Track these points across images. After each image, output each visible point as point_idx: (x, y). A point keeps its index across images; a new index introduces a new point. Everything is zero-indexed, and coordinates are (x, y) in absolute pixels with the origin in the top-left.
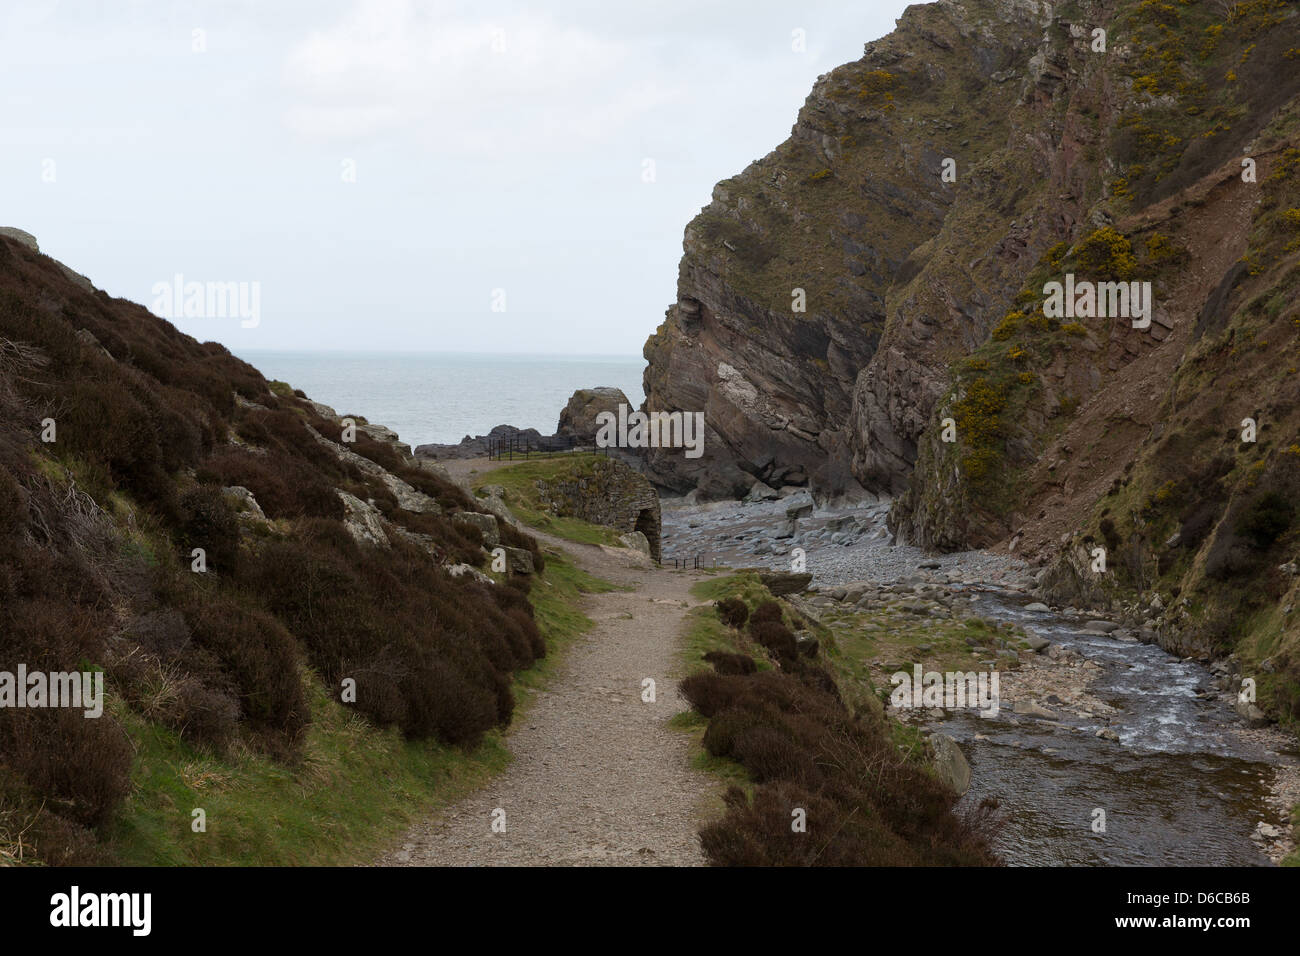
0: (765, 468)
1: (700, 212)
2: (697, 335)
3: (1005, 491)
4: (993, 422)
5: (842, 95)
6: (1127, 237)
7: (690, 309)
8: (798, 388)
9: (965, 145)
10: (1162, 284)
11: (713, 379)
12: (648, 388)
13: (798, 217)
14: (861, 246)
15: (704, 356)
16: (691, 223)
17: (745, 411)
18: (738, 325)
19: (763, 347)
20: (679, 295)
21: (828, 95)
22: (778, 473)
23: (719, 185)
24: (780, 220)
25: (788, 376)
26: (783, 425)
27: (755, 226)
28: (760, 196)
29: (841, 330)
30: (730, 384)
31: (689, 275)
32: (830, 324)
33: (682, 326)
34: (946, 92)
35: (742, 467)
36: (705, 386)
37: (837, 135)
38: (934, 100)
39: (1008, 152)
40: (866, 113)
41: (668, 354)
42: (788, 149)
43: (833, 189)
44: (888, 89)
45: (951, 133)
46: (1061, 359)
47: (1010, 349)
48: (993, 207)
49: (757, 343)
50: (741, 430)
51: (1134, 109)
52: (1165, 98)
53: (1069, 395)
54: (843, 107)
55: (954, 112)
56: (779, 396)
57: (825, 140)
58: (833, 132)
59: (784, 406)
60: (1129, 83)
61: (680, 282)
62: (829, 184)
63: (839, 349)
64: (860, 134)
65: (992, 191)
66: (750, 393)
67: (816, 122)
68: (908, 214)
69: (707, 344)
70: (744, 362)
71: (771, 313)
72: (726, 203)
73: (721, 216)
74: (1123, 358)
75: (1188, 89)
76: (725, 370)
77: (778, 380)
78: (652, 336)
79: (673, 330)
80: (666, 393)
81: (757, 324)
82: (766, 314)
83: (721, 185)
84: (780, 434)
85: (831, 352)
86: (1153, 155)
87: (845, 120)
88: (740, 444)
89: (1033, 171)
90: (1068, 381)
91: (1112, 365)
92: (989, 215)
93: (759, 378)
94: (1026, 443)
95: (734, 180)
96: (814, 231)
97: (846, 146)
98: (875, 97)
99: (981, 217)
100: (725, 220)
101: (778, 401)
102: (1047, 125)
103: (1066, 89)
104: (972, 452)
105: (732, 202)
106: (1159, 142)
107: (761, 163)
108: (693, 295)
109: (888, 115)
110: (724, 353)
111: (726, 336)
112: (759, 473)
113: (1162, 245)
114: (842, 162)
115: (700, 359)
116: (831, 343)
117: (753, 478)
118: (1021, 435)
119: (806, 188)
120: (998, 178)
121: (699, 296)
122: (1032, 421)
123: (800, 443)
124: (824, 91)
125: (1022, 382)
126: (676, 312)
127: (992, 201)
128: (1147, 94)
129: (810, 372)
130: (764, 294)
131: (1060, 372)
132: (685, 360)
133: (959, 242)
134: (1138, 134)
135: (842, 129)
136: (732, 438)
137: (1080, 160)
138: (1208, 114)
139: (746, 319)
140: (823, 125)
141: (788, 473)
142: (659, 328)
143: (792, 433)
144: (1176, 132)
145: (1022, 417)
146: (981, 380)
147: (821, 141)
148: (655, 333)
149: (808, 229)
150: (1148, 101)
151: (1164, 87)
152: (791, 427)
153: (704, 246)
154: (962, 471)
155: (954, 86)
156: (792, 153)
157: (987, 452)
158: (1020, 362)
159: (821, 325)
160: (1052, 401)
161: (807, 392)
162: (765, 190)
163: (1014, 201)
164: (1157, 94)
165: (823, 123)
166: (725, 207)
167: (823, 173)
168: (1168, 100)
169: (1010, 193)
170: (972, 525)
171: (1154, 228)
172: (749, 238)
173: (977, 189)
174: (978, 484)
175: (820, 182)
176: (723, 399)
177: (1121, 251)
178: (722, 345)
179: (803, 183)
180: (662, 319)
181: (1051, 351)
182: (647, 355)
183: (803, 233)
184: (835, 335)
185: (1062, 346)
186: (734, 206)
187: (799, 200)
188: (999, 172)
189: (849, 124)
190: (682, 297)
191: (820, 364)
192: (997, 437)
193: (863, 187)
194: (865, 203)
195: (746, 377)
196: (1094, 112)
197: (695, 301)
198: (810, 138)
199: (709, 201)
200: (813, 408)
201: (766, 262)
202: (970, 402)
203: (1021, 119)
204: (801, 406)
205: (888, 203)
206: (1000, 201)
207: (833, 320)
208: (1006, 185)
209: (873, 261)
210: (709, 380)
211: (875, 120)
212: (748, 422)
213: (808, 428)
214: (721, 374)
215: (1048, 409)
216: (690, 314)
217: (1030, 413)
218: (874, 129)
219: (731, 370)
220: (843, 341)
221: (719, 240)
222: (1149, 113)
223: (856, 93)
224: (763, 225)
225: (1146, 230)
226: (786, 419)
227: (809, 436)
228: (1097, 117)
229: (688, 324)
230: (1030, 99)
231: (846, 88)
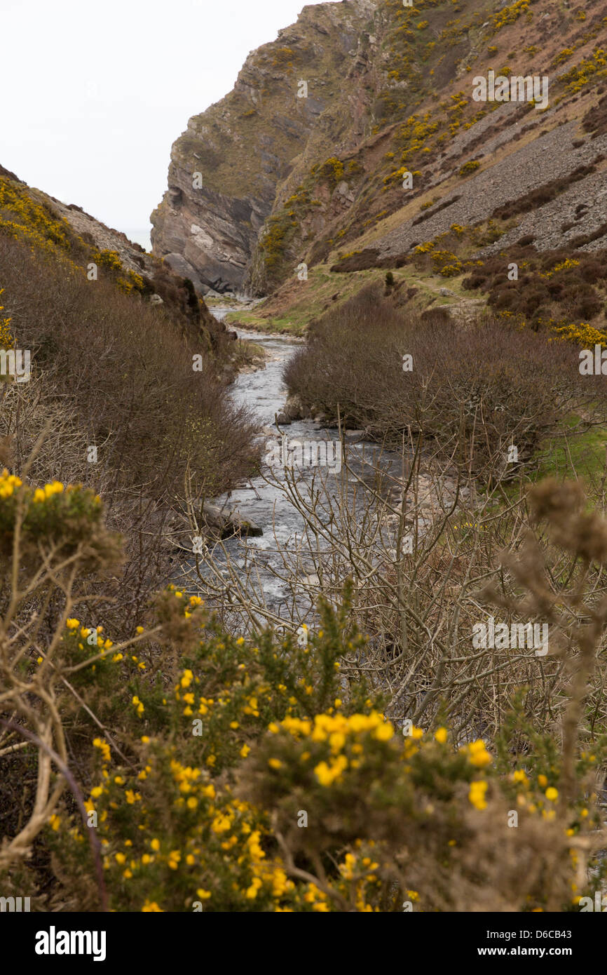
0: (216, 283)
1: (180, 135)
2: (180, 208)
3: (282, 271)
4: (279, 243)
5: (263, 63)
6: (342, 162)
7: (175, 194)
8: (235, 238)
9: (332, 95)
10: (352, 183)
11: (188, 234)
12: (152, 240)
13: (236, 139)
14: (271, 155)
15: (184, 221)
16: (176, 142)
17: (206, 251)
18: (202, 202)
19: (216, 215)
20: (169, 185)
21: (255, 64)
22: (222, 285)
23: (192, 119)
24: (226, 140)
25: (229, 231)
26: (227, 259)
27: (211, 144)
28: (215, 126)
29: (258, 204)
30: (198, 237)
31: (174, 173)
32: (252, 201)
33: (171, 203)
34: (323, 61)
35: (203, 282)
36: (184, 239)
37: (259, 88)
38: (315, 67)
39: (339, 105)
40: (276, 75)
41: (163, 220)
42: (232, 97)
43: (256, 122)
44: (290, 60)
45: (324, 88)
46: (310, 215)
47: (289, 212)
48: (329, 137)
49: (213, 213)
50: (203, 263)
51: (386, 89)
52: (403, 82)
53: (312, 231)
54: (263, 71)
55: (327, 75)
56: (226, 243)
57: (253, 91)
58: (257, 87)
59: (228, 249)
60: (386, 74)
61: (169, 177)
62: (254, 119)
63: (257, 215)
64: (272, 88)
65: (330, 128)
66: (209, 241)
67: (247, 80)
68: (297, 137)
69: (185, 214)
70: (206, 224)
71: (220, 196)
72: (195, 130)
73: (192, 138)
74: (335, 215)
75: (414, 78)
76: (195, 229)
77: (224, 234)
78: (155, 210)
79: (166, 207)
80: (162, 243)
81: (212, 202)
82: (217, 196)
83: (193, 119)
84: (225, 264)
85: (253, 217)
86: (392, 113)
87: (264, 79)
88: (203, 270)
89: (350, 116)
90: (312, 225)
91: (330, 217)
92: (327, 141)
93: (214, 233)
94: (292, 251)
95: (200, 116)
96: (245, 147)
97: (264, 95)
98: (282, 65)
99: (323, 142)
100: (195, 140)
101: (225, 246)
102: (356, 92)
103: (367, 72)
104: (270, 255)
105: (199, 130)
106: (395, 106)
107: (215, 105)
108: (176, 185)
109: (289, 76)
110: (195, 219)
111: (195, 209)
112: (212, 286)
113: (354, 165)
114: (262, 106)
115: (181, 223)
116: (253, 213)
117: (208, 288)
118: (290, 248)
119: (241, 121)
120: (333, 120)
121: (179, 185)
122: (296, 242)
123: (236, 269)
124: (252, 61)
125: (292, 226)
126: (168, 196)
127: (329, 133)
128: (394, 80)
129: (241, 229)
130: (216, 184)
131: (309, 221)
132: (173, 223)
133: (310, 156)
134: (385, 102)
135: (262, 85)
136: (199, 267)
137: (363, 114)
138: (421, 92)
139: (206, 199)
140: (251, 82)
141: (228, 285)
142: (159, 205)
143: (232, 263)
144: (405, 101)
145: (291, 240)
146: (275, 225)
147: (250, 93)
148: (156, 208)
149: (241, 146)
150: (394, 84)
151: (402, 77)
152: (231, 260)
153: (182, 156)
154: (265, 263)
155: (328, 59)
156: (235, 99)
157: (275, 255)
158: (293, 217)
159: (247, 202)
160: (305, 233)
161: (240, 240)
162: (218, 122)
163: (340, 133)
164: (399, 80)
165: (251, 81)
166: (195, 132)
167: (251, 111)
168: (404, 84)
169: (338, 129)
170: (269, 285)
171: (352, 158)
172: (208, 151)
173: (322, 127)
174: (270, 268)
175: (250, 116)
176: (194, 246)
177: (338, 168)
178: (194, 215)
179: (240, 118)
180: (161, 200)
181: (306, 212)
182: (152, 221)
183: (239, 148)
184: (255, 208)
185: (310, 210)
186: (200, 132)
187: (237, 128)
188: (334, 117)
189: (266, 82)
190: (171, 187)
191: (247, 224)
192: (281, 249)
193: (273, 120)
194: (274, 130)
195: (207, 233)
196: (372, 88)
197: (177, 189)
198: (244, 90)
199: (185, 128)
200: (243, 249)
201: (218, 165)
202: (271, 235)
203: (346, 87)
204: (238, 249)
205: (286, 130)
206: (332, 134)
207: (255, 199)
208: (336, 124)
209: (276, 164)
210: (187, 235)
211: (282, 79)
212: (207, 258)
213: (241, 260)
214: (193, 231)
215: (303, 237)
216: (177, 197)
217: (295, 239)
218: (280, 85)
219: (198, 229)
220: (259, 211)
221: (191, 152)
222: (394, 91)
223: (271, 62)
224: (216, 143)
225: (349, 159)
226: (229, 256)
227: (241, 265)
228: (373, 91)
229: (174, 202)
230: (352, 75)
231: (265, 59)
